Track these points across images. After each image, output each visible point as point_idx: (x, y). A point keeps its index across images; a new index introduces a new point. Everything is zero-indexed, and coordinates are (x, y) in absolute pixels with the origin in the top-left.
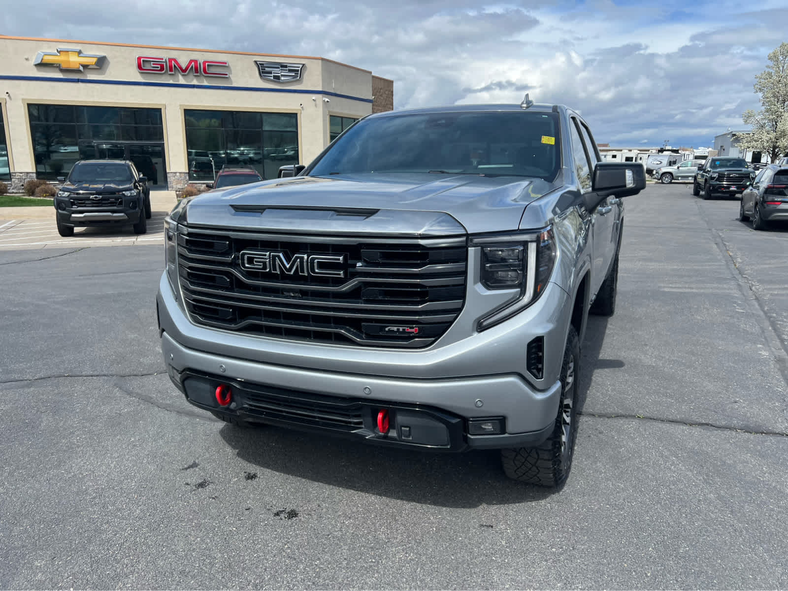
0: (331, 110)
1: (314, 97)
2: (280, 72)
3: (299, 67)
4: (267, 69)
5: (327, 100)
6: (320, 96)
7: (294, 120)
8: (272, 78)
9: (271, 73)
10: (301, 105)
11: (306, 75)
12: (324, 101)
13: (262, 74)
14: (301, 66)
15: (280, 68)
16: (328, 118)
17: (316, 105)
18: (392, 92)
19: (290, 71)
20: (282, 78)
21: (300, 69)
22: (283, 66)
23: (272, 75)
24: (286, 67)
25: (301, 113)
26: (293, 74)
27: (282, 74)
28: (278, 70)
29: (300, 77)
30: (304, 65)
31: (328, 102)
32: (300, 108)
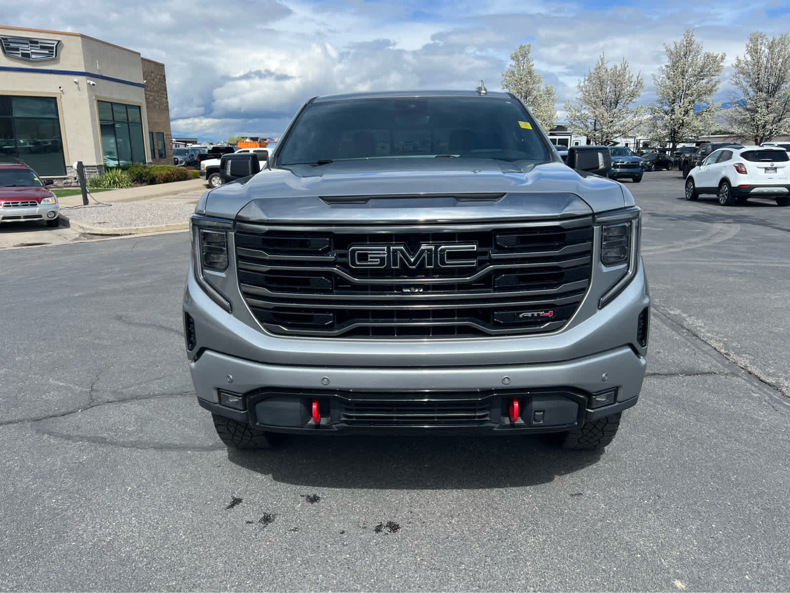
0: (98, 94)
1: (76, 79)
2: (29, 49)
3: (54, 44)
4: (12, 45)
5: (92, 83)
6: (83, 78)
7: (53, 105)
8: (20, 56)
9: (18, 49)
10: (60, 88)
11: (63, 54)
12: (89, 83)
13: (6, 51)
14: (56, 43)
15: (29, 45)
16: (95, 103)
17: (79, 89)
18: (164, 76)
19: (42, 48)
20: (33, 56)
21: (55, 46)
22: (33, 42)
23: (20, 52)
24: (37, 43)
25: (61, 97)
26: (47, 52)
27: (32, 51)
28: (27, 46)
29: (56, 56)
30: (59, 41)
31: (93, 85)
32: (59, 91)
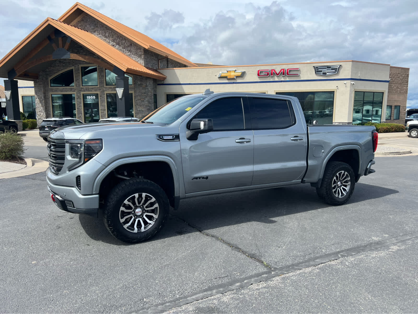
0: (356, 88)
1: (345, 82)
2: (326, 71)
3: (338, 67)
4: (319, 70)
5: (353, 83)
6: (349, 81)
7: (332, 95)
8: (322, 74)
9: (321, 71)
10: (337, 87)
11: (341, 71)
12: (352, 83)
13: (317, 73)
14: (339, 66)
15: (327, 68)
16: (354, 93)
17: (346, 86)
19: (332, 69)
20: (328, 74)
21: (338, 68)
22: (329, 67)
23: (322, 72)
24: (330, 67)
25: (337, 91)
26: (334, 71)
27: (328, 71)
28: (326, 69)
29: (338, 72)
30: (340, 65)
31: (353, 84)
32: (336, 88)
